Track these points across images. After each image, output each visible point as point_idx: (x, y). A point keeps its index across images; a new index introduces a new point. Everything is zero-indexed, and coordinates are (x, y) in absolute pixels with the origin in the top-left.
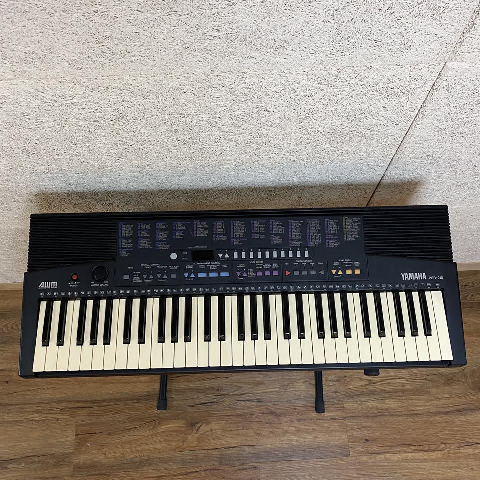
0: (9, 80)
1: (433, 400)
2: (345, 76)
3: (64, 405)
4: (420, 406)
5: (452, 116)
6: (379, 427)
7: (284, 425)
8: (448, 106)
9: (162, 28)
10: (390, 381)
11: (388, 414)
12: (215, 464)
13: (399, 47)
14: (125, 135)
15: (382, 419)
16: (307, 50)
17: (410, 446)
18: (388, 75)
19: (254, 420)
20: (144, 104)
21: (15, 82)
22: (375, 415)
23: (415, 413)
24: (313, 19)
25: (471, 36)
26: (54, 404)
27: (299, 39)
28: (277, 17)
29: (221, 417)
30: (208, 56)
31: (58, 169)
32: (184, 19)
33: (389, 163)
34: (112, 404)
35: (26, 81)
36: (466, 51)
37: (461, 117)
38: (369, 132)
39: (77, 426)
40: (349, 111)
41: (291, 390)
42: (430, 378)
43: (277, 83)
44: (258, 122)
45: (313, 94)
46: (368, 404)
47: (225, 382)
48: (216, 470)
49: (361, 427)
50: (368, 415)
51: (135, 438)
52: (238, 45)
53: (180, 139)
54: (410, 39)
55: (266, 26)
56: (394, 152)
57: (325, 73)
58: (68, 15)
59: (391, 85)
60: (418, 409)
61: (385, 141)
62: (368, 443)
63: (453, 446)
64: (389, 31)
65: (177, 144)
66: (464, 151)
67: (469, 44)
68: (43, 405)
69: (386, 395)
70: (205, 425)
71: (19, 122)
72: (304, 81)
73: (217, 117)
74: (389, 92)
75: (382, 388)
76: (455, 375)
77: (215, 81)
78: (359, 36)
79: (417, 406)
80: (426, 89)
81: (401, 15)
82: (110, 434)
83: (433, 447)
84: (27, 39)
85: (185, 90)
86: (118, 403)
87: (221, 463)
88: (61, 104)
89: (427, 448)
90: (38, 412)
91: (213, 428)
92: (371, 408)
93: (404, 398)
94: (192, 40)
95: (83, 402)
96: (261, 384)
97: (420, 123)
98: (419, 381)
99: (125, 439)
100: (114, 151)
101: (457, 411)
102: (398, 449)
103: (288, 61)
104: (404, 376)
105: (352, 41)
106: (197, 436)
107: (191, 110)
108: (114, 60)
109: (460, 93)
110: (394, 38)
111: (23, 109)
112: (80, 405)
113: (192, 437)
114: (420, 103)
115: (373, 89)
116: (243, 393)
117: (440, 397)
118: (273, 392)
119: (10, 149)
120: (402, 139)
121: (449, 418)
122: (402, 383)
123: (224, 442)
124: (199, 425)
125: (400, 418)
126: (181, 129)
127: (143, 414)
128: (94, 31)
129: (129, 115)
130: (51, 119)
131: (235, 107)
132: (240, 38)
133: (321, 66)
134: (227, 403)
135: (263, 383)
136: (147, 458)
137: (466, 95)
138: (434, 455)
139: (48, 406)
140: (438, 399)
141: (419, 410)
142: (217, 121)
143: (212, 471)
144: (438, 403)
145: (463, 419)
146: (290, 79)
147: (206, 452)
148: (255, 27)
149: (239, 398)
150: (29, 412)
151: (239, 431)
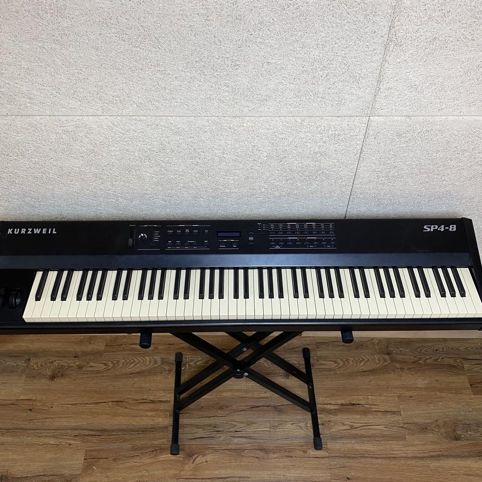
1: (409, 446)
3: (76, 432)
4: (397, 451)
5: (382, 160)
6: (360, 467)
7: (273, 460)
8: (378, 151)
9: (195, 83)
10: (369, 427)
11: (367, 455)
13: (337, 103)
15: (363, 460)
16: (281, 103)
18: (334, 124)
19: (244, 455)
20: (178, 139)
21: (102, 117)
22: (356, 456)
23: (392, 456)
24: (283, 81)
25: (380, 97)
26: (68, 431)
27: (275, 94)
28: (262, 79)
29: (216, 451)
30: (221, 105)
32: (208, 78)
34: (119, 433)
35: (108, 117)
38: (328, 172)
41: (280, 430)
42: (406, 426)
46: (349, 446)
47: (221, 420)
49: (343, 466)
50: (350, 456)
51: (138, 464)
52: (239, 97)
58: (143, 72)
60: (395, 453)
61: (340, 181)
68: (59, 431)
69: (366, 439)
70: (201, 456)
71: (96, 150)
74: (336, 138)
75: (362, 432)
76: (428, 425)
78: (311, 94)
79: (393, 450)
80: (361, 138)
82: (115, 460)
84: (116, 87)
86: (125, 433)
88: (126, 136)
90: (54, 437)
91: (208, 460)
92: (352, 450)
93: (383, 442)
95: (94, 431)
96: (253, 424)
97: (362, 165)
98: (396, 428)
99: (128, 465)
100: (154, 180)
101: (432, 457)
104: (382, 423)
105: (308, 97)
107: (209, 146)
108: (164, 104)
109: (384, 140)
110: (333, 96)
112: (91, 433)
113: (189, 466)
114: (359, 147)
116: (237, 430)
117: (415, 443)
118: (264, 431)
121: (424, 463)
122: (380, 429)
123: (216, 472)
124: (196, 456)
125: (379, 460)
126: (201, 162)
127: (146, 443)
132: (240, 92)
134: (222, 438)
135: (255, 423)
139: (63, 432)
140: (413, 445)
144: (414, 448)
145: (437, 464)
147: (200, 480)
148: (249, 85)
149: (234, 434)
150: (46, 436)
151: (231, 464)
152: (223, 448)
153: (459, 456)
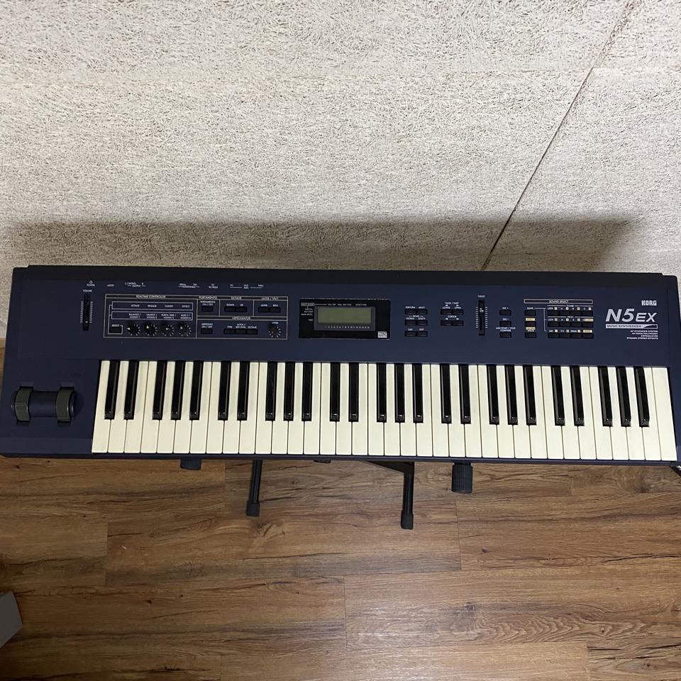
0: (9, 84)
1: (573, 502)
2: (456, 83)
3: (91, 498)
4: (556, 510)
5: (602, 135)
6: (501, 535)
7: (378, 528)
8: (597, 123)
9: (210, 22)
10: (518, 477)
11: (513, 518)
12: (286, 575)
13: (527, 48)
14: (165, 153)
15: (505, 525)
16: (403, 51)
17: (538, 559)
18: (514, 83)
19: (338, 522)
20: (188, 115)
21: (16, 86)
22: (495, 519)
23: (549, 518)
24: (409, 13)
25: (624, 36)
26: (80, 496)
27: (392, 37)
28: (361, 10)
29: (296, 517)
30: (271, 57)
31: (76, 195)
32: (238, 10)
33: (520, 194)
34: (153, 497)
35: (31, 84)
36: (618, 55)
37: (614, 137)
38: (491, 154)
39: (109, 524)
40: (464, 127)
41: (388, 484)
42: (572, 474)
43: (366, 92)
44: (342, 140)
45: (414, 106)
46: (488, 505)
47: (303, 472)
48: (288, 583)
49: (477, 534)
50: (488, 519)
51: (184, 541)
52: (311, 44)
53: (238, 160)
54: (542, 39)
55: (347, 21)
56: (526, 181)
57: (429, 80)
58: (84, 5)
59: (518, 96)
60: (553, 513)
61: (514, 165)
62: (484, 555)
63: (595, 561)
64: (513, 28)
65: (234, 166)
66: (622, 180)
67: (621, 46)
68: (66, 497)
69: (511, 495)
70: (275, 526)
71: (23, 136)
72: (401, 89)
73: (287, 132)
74: (516, 104)
75: (508, 485)
76: (605, 471)
77: (282, 88)
78: (472, 34)
79: (552, 510)
80: (567, 102)
81: (528, 8)
82: (152, 536)
83: (570, 561)
84: (30, 33)
85: (243, 99)
86: (162, 496)
87: (295, 575)
88: (78, 114)
89: (562, 563)
90: (60, 506)
91: (285, 531)
92: (492, 511)
93: (536, 499)
94: (249, 38)
95: (116, 494)
96: (349, 476)
97: (560, 144)
98: (557, 477)
99: (171, 542)
100: (150, 174)
101: (605, 517)
102: (524, 563)
103: (379, 64)
104: (537, 471)
105: (464, 40)
106: (265, 539)
107: (251, 123)
108: (147, 61)
109: (613, 106)
110: (520, 37)
111: (29, 120)
112: (112, 498)
113: (259, 540)
114: (559, 119)
115: (495, 100)
116: (326, 486)
117: (583, 499)
118: (366, 486)
119: (12, 169)
120: (536, 164)
121: (593, 526)
122: (534, 480)
123: (298, 548)
124: (267, 526)
125: (529, 524)
126: (238, 146)
127: (195, 510)
128: (120, 25)
129: (169, 129)
130: (66, 133)
131: (310, 120)
132: (313, 35)
133: (423, 71)
134: (303, 500)
135: (351, 475)
136: (199, 566)
137: (621, 109)
138: (569, 571)
139: (71, 498)
140: (580, 501)
141: (555, 515)
142: (286, 137)
143: (282, 585)
144: (580, 506)
145: (612, 526)
146: (383, 86)
147: (276, 559)
148: (332, 22)
149: (320, 493)
150: (48, 505)
151: (319, 535)
152: (306, 514)
153: (643, 515)
